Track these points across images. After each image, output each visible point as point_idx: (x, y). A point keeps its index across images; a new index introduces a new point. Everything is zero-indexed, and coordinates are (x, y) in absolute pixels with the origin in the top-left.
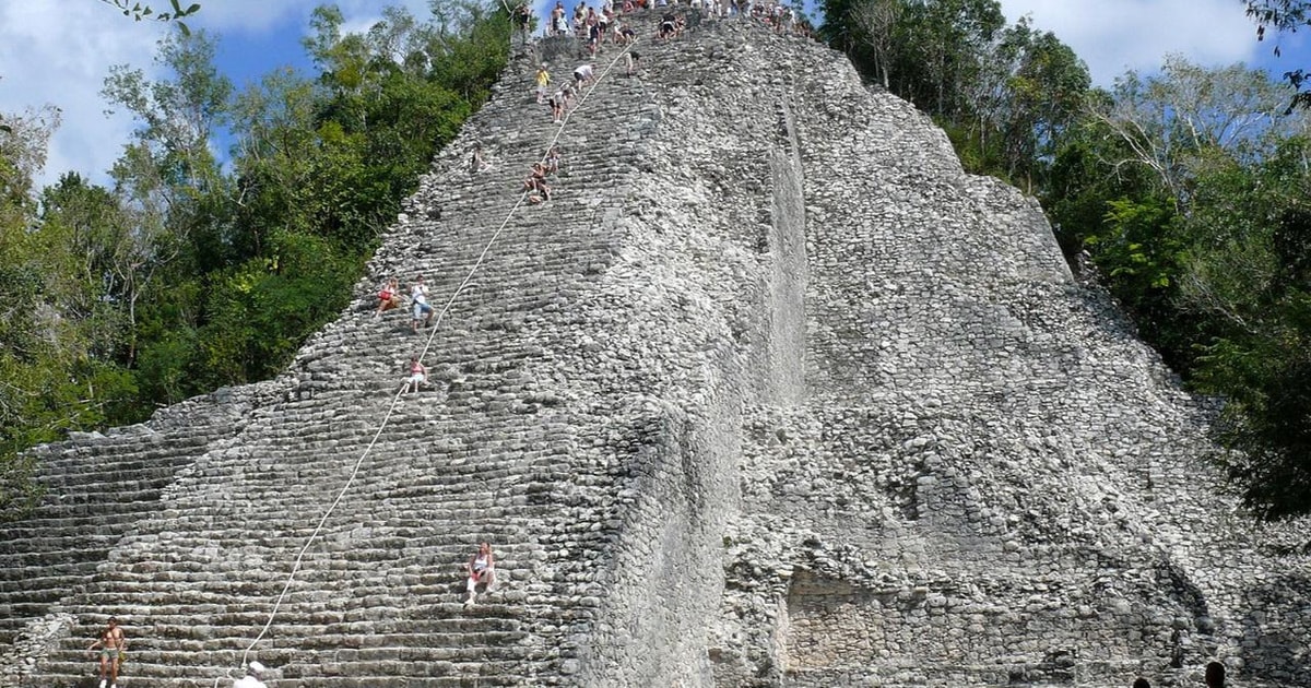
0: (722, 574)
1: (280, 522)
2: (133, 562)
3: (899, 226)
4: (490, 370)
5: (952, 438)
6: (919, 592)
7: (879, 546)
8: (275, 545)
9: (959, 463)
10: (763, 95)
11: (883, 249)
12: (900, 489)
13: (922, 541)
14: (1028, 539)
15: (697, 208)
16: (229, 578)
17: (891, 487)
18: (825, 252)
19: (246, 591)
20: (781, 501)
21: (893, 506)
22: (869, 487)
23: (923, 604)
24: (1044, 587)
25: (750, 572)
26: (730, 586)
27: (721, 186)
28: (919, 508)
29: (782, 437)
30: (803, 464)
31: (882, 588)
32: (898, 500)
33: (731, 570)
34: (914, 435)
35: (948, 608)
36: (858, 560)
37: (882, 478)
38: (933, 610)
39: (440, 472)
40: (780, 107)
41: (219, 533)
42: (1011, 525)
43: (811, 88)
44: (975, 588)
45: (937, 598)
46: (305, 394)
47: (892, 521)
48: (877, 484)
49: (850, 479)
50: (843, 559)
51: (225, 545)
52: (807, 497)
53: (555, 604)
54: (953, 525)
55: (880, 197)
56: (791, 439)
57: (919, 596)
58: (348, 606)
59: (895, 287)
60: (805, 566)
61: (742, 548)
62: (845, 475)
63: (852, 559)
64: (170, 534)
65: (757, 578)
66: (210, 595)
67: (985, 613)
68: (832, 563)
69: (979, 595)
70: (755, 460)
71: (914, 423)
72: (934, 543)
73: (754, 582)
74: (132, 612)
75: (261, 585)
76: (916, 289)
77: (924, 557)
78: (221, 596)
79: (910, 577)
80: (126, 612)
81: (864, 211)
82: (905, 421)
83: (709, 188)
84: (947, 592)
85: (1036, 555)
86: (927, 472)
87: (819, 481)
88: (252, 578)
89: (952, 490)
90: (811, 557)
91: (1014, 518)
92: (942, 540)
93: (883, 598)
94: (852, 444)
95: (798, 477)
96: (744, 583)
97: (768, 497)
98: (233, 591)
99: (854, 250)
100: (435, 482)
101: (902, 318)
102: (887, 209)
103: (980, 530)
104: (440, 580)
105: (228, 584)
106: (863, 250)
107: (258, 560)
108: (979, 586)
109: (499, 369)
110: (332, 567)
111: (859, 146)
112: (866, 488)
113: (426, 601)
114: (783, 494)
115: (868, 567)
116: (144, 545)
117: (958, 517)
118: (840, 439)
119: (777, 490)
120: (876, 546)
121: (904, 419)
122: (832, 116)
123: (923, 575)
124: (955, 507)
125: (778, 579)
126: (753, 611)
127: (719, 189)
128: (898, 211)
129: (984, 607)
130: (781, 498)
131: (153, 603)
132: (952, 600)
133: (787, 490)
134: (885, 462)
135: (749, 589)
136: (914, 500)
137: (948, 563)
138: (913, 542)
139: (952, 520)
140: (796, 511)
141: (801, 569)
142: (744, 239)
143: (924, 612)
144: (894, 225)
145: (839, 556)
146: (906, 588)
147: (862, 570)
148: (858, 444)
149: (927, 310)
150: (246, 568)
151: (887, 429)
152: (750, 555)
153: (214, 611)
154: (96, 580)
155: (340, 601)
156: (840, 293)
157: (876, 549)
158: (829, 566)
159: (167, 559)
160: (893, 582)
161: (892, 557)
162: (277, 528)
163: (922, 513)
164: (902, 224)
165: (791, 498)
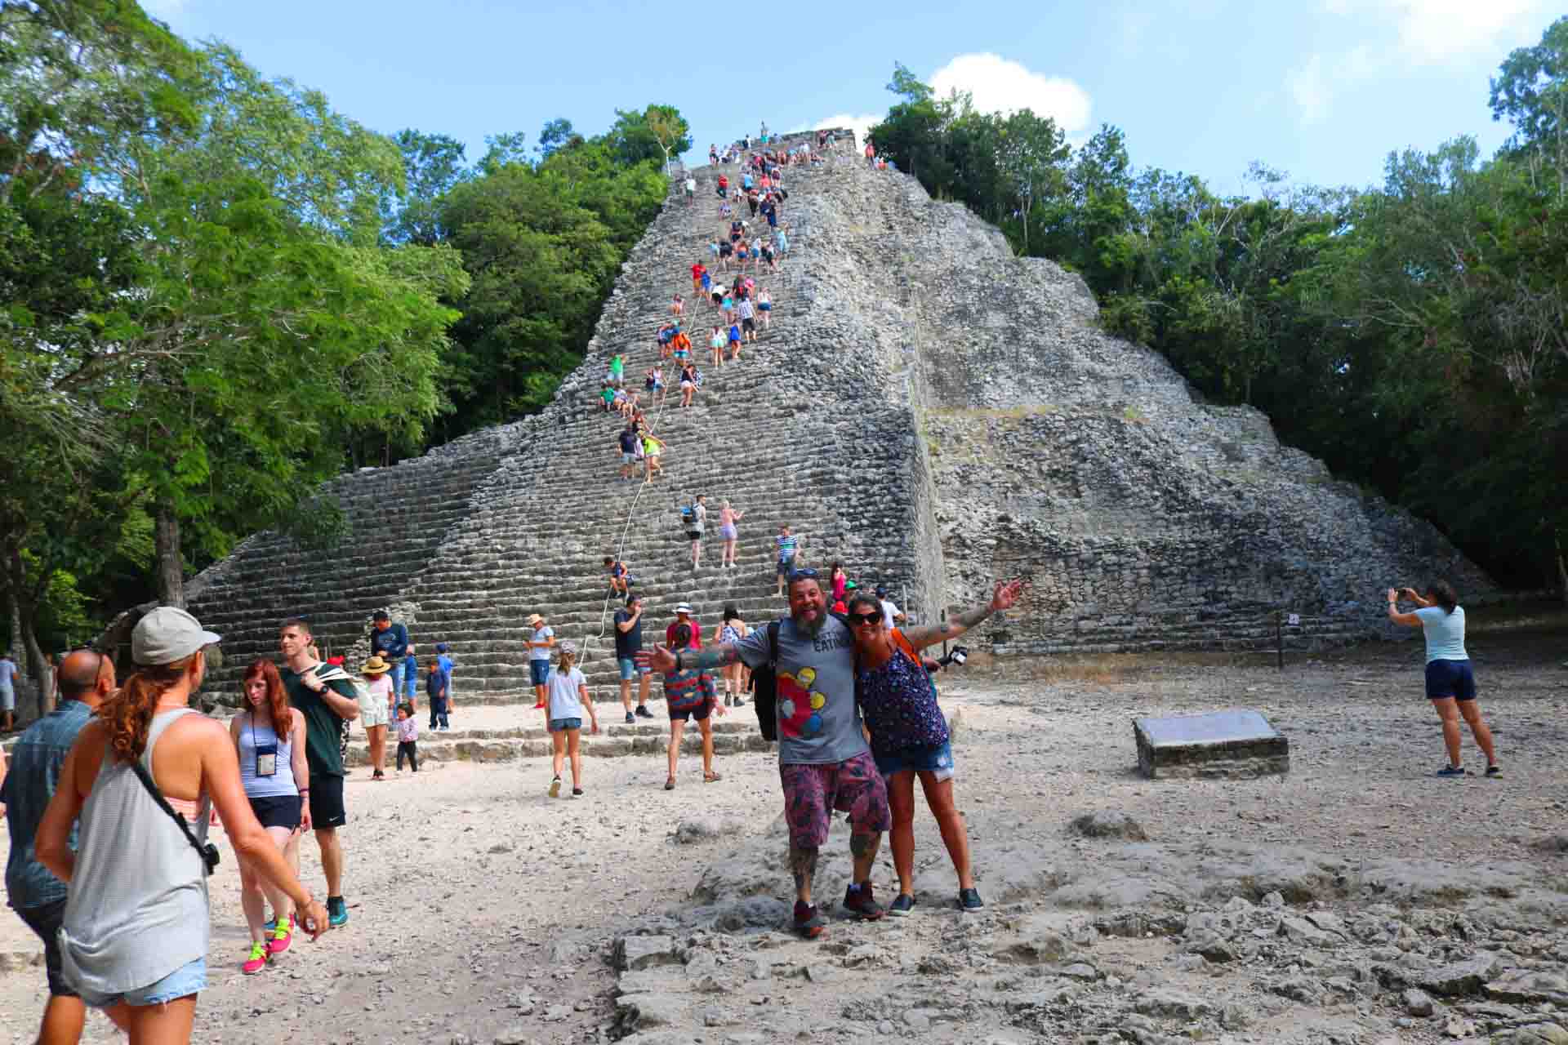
0: (941, 548)
1: (591, 514)
2: (460, 554)
4: (737, 389)
6: (1095, 554)
8: (592, 532)
12: (1061, 475)
13: (1085, 515)
14: (1170, 509)
16: (555, 562)
17: (1054, 474)
19: (574, 572)
20: (970, 488)
21: (1058, 488)
22: (1035, 474)
23: (1100, 563)
24: (1193, 546)
25: (962, 543)
26: (948, 555)
28: (1081, 488)
29: (958, 439)
30: (980, 459)
31: (1065, 552)
32: (1060, 484)
33: (946, 542)
34: (1063, 433)
35: (1120, 565)
36: (1042, 530)
37: (1045, 468)
38: (1108, 568)
39: (725, 467)
41: (535, 526)
42: (1156, 498)
44: (1138, 549)
45: (1110, 558)
46: (579, 417)
47: (1058, 501)
48: (1041, 471)
49: (1019, 470)
50: (1032, 530)
51: (544, 536)
52: (989, 484)
53: (871, 565)
54: (1109, 501)
56: (966, 440)
57: (1096, 557)
58: (675, 579)
60: (1004, 537)
61: (952, 525)
62: (1015, 466)
63: (1038, 530)
64: (489, 531)
65: (969, 548)
66: (540, 578)
67: (1149, 568)
68: (1024, 534)
69: (1142, 554)
70: (940, 457)
71: (1063, 424)
72: (1096, 516)
73: (967, 551)
74: (470, 597)
75: (588, 566)
77: (1089, 527)
78: (551, 578)
79: (1086, 543)
80: (464, 597)
82: (1056, 423)
83: (857, 261)
84: (1116, 553)
85: (1179, 521)
86: (1085, 460)
87: (998, 471)
88: (578, 561)
89: (1105, 473)
90: (1009, 530)
91: (1156, 493)
92: (1101, 513)
93: (1066, 559)
94: (1015, 442)
95: (978, 469)
96: (960, 552)
97: (957, 485)
98: (562, 572)
100: (723, 474)
103: (1132, 504)
104: (759, 552)
105: (556, 567)
107: (578, 547)
108: (1140, 547)
109: (746, 387)
110: (650, 547)
112: (1032, 475)
113: (750, 569)
114: (969, 483)
115: (1052, 536)
116: (466, 541)
117: (1112, 494)
118: (1007, 438)
119: (964, 478)
121: (1054, 421)
123: (1096, 540)
124: (1110, 486)
125: (986, 547)
126: (975, 573)
129: (1148, 563)
130: (968, 485)
131: (488, 588)
132: (1123, 559)
133: (971, 479)
134: (1045, 455)
135: (964, 557)
136: (1075, 481)
137: (1112, 530)
138: (1079, 516)
139: (1108, 497)
140: (983, 495)
141: (1001, 539)
143: (1100, 570)
145: (1028, 528)
146: (1084, 551)
147: (1048, 538)
148: (1020, 442)
150: (569, 553)
151: (1042, 430)
152: (961, 530)
153: (550, 591)
154: (429, 572)
155: (669, 575)
158: (1022, 536)
159: (493, 551)
160: (1073, 546)
162: (590, 519)
163: (1083, 492)
165: (976, 485)
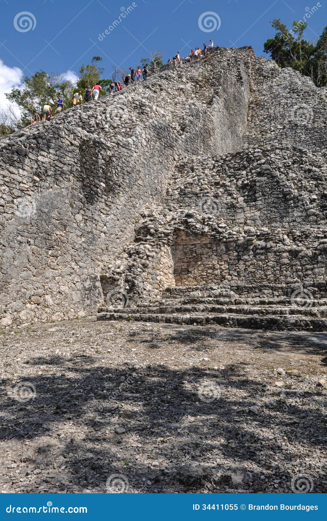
0: (133, 234)
3: (286, 106)
5: (279, 158)
6: (249, 240)
7: (233, 218)
9: (282, 170)
10: (232, 65)
11: (279, 115)
12: (248, 188)
13: (258, 213)
15: (184, 90)
17: (244, 187)
18: (255, 120)
20: (183, 198)
21: (244, 196)
22: (233, 189)
23: (251, 247)
25: (148, 232)
26: (134, 239)
27: (199, 85)
28: (257, 195)
29: (193, 170)
30: (199, 180)
31: (226, 239)
32: (247, 193)
33: (138, 231)
34: (259, 159)
35: (267, 249)
36: (214, 223)
37: (240, 183)
38: (258, 251)
40: (239, 69)
42: (312, 200)
43: (258, 69)
44: (285, 237)
45: (260, 243)
47: (242, 204)
48: (237, 186)
49: (224, 185)
50: (206, 223)
54: (276, 203)
55: (280, 97)
56: (197, 169)
57: (249, 242)
59: (282, 127)
60: (182, 228)
62: (221, 183)
63: (211, 223)
65: (152, 235)
67: (290, 251)
68: (198, 225)
69: (288, 241)
70: (177, 181)
71: (260, 154)
72: (265, 214)
73: (149, 237)
76: (290, 126)
77: (259, 222)
79: (245, 232)
81: (272, 103)
82: (255, 154)
83: (194, 86)
84: (266, 240)
86: (262, 175)
87: (206, 186)
89: (275, 184)
91: (314, 197)
92: (269, 212)
93: (227, 244)
94: (227, 168)
95: (195, 186)
96: (144, 238)
99: (267, 117)
101: (283, 138)
102: (281, 101)
103: (293, 204)
106: (270, 117)
108: (288, 236)
111: (273, 84)
112: (231, 189)
114: (184, 194)
115: (221, 227)
117: (279, 198)
118: (222, 166)
119: (183, 192)
120: (231, 218)
121: (255, 152)
122: (265, 77)
123: (254, 230)
124: (278, 193)
125: (163, 235)
127: (198, 86)
128: (286, 101)
129: (289, 247)
130: (184, 196)
132: (270, 244)
133: (186, 192)
134: (243, 174)
136: (255, 191)
137: (273, 225)
138: (252, 214)
139: (276, 200)
140: (191, 202)
141: (180, 230)
142: (203, 100)
143: (251, 252)
144: (284, 106)
145: (204, 222)
146: (242, 238)
147: (215, 229)
148: (230, 168)
149: (295, 133)
151: (245, 159)
156: (259, 132)
157: (231, 220)
158: (196, 228)
160: (234, 235)
161: (240, 223)
163: (259, 197)
164: (287, 105)
165: (189, 196)
